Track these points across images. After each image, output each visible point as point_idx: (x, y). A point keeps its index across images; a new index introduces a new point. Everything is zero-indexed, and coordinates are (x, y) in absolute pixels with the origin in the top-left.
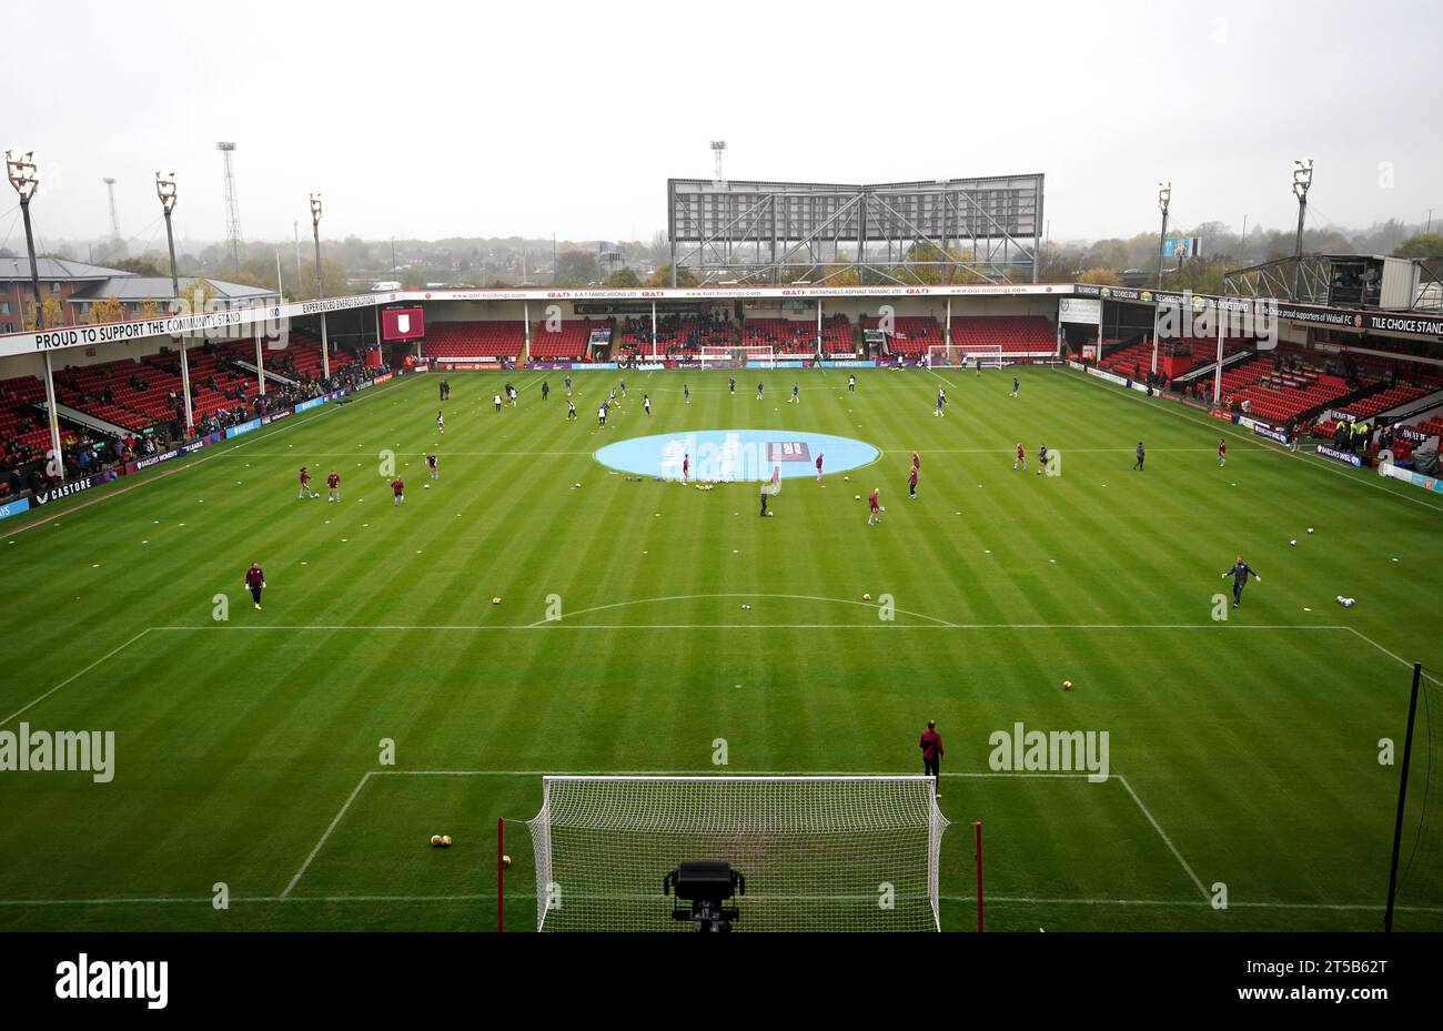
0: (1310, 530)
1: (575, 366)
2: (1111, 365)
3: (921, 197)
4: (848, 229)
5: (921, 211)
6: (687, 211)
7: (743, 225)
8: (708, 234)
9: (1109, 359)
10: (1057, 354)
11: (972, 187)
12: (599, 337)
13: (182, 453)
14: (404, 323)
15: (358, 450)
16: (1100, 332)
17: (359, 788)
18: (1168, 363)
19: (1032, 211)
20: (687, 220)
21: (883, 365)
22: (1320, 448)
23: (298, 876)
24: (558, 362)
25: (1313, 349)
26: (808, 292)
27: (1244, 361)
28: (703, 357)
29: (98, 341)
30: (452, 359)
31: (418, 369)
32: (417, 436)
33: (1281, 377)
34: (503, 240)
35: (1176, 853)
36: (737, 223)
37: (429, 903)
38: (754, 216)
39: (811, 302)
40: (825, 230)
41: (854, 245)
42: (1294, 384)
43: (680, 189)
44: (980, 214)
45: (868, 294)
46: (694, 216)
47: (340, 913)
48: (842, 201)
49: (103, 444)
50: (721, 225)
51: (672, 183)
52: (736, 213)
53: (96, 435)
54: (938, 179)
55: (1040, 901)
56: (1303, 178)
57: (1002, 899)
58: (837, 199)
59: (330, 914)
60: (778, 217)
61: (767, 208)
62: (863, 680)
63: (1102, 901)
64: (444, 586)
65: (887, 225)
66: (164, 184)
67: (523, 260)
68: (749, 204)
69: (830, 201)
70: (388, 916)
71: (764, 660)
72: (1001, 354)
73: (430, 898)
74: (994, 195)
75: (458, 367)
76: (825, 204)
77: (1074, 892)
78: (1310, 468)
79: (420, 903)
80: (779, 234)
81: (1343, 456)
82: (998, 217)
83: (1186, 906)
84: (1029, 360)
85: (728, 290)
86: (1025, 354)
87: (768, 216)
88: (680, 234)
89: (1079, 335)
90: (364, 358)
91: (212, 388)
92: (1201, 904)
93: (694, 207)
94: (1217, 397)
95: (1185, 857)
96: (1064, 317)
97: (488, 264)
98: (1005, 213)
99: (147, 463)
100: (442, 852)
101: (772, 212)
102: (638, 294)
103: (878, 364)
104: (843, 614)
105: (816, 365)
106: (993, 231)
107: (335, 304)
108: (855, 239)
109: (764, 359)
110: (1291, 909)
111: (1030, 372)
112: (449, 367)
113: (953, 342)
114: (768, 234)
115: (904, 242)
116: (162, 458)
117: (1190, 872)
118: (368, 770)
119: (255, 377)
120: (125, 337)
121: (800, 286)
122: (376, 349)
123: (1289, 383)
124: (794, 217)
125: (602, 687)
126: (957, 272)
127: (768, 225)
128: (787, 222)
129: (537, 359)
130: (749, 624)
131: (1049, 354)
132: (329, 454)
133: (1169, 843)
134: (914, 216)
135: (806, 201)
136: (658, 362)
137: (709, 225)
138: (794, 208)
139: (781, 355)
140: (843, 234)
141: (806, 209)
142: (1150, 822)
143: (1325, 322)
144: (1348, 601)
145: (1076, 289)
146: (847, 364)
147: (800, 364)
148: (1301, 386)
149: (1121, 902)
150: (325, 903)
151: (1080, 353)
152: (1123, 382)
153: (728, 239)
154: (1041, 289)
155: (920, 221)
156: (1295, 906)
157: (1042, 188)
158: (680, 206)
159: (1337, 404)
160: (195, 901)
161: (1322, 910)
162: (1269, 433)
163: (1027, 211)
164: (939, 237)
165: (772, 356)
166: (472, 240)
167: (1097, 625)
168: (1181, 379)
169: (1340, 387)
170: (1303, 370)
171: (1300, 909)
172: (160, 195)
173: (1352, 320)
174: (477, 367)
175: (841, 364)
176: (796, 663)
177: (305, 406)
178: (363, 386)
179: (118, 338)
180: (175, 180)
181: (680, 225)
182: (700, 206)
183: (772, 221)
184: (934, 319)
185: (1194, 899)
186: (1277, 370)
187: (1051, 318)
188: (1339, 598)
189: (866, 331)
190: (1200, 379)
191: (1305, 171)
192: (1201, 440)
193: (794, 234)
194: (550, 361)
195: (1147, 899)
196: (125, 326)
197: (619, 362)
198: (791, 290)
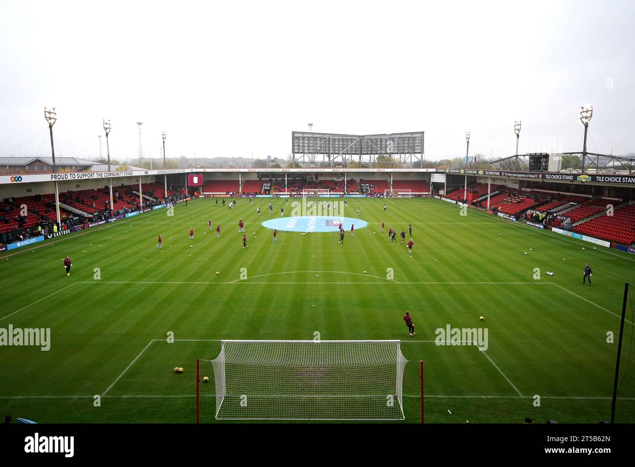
0: (531, 249)
1: (257, 196)
2: (449, 197)
3: (381, 140)
4: (356, 151)
5: (381, 144)
6: (299, 143)
7: (318, 148)
8: (306, 151)
9: (448, 195)
10: (430, 193)
11: (399, 136)
12: (266, 186)
13: (107, 222)
14: (196, 180)
15: (174, 221)
16: (445, 185)
17: (147, 346)
18: (470, 195)
19: (420, 144)
20: (299, 146)
21: (368, 196)
22: (528, 223)
23: (112, 385)
24: (251, 194)
25: (521, 190)
26: (342, 170)
27: (497, 194)
28: (304, 193)
29: (76, 178)
30: (213, 193)
31: (200, 197)
32: (196, 218)
33: (511, 199)
34: (236, 158)
35: (503, 374)
36: (316, 148)
37: (169, 398)
38: (322, 145)
39: (343, 174)
40: (347, 150)
41: (358, 156)
42: (516, 202)
43: (296, 135)
44: (402, 145)
45: (363, 171)
46: (301, 144)
47: (127, 403)
48: (354, 141)
49: (77, 218)
50: (311, 148)
51: (293, 133)
52: (316, 144)
53: (75, 215)
54: (387, 133)
55: (447, 397)
56: (518, 127)
57: (429, 396)
58: (352, 140)
59: (122, 404)
60: (331, 146)
61: (327, 143)
62: (364, 303)
63: (474, 397)
64: (198, 268)
65: (369, 149)
66: (106, 124)
67: (242, 164)
68: (321, 141)
69: (349, 141)
70: (149, 405)
71: (324, 295)
72: (410, 193)
73: (170, 396)
74: (407, 139)
75: (215, 196)
76: (348, 142)
77: (460, 392)
78: (525, 229)
79: (165, 398)
80: (331, 152)
81: (537, 225)
82: (408, 146)
83: (511, 399)
84: (420, 196)
85: (313, 169)
86: (419, 193)
87: (327, 145)
88: (296, 151)
89: (438, 186)
90: (181, 192)
91: (123, 200)
92: (518, 397)
93: (301, 141)
94: (488, 207)
95: (507, 376)
96: (432, 180)
97: (229, 165)
98: (411, 145)
99: (93, 225)
100: (179, 375)
101: (329, 144)
102: (281, 170)
103: (367, 196)
104: (356, 279)
105: (344, 196)
106: (406, 151)
107: (170, 172)
108: (358, 154)
109: (326, 194)
110: (557, 399)
111: (422, 199)
112: (212, 196)
113: (393, 189)
114: (327, 152)
115: (375, 155)
116: (99, 223)
117: (511, 383)
118: (153, 339)
119: (139, 197)
120: (87, 178)
121: (339, 168)
122: (185, 189)
123: (514, 201)
124: (337, 146)
125: (257, 306)
126: (395, 165)
127: (327, 149)
128: (334, 147)
129: (244, 193)
130: (318, 282)
131: (427, 193)
132: (162, 223)
133: (499, 370)
134: (379, 146)
135: (341, 140)
136: (288, 195)
137: (306, 148)
138: (337, 143)
139: (332, 193)
140: (354, 152)
141: (341, 143)
142: (490, 361)
143: (528, 177)
144: (551, 274)
145: (437, 170)
146: (355, 196)
147: (339, 196)
148: (519, 202)
149: (483, 397)
150: (120, 398)
151: (438, 192)
152: (455, 202)
153: (313, 153)
154: (424, 170)
155: (381, 148)
156: (559, 398)
157: (423, 136)
158: (296, 141)
159: (533, 208)
160: (62, 397)
161: (571, 400)
162: (509, 218)
163: (419, 144)
164: (388, 153)
165: (329, 193)
166: (225, 158)
167: (456, 283)
168: (475, 201)
169: (533, 202)
170: (519, 197)
171: (561, 399)
172: (104, 128)
173: (538, 176)
174: (222, 196)
175: (353, 196)
176: (337, 297)
177: (157, 207)
178: (179, 201)
179: (84, 178)
180: (110, 122)
181: (296, 147)
182: (303, 141)
183: (329, 147)
184: (386, 181)
185: (514, 395)
186: (509, 197)
187: (427, 180)
188: (547, 272)
189: (362, 185)
190: (482, 201)
191: (518, 125)
192: (485, 220)
193: (337, 152)
194: (248, 194)
195: (494, 395)
196: (87, 174)
197: (273, 195)
198: (336, 170)
